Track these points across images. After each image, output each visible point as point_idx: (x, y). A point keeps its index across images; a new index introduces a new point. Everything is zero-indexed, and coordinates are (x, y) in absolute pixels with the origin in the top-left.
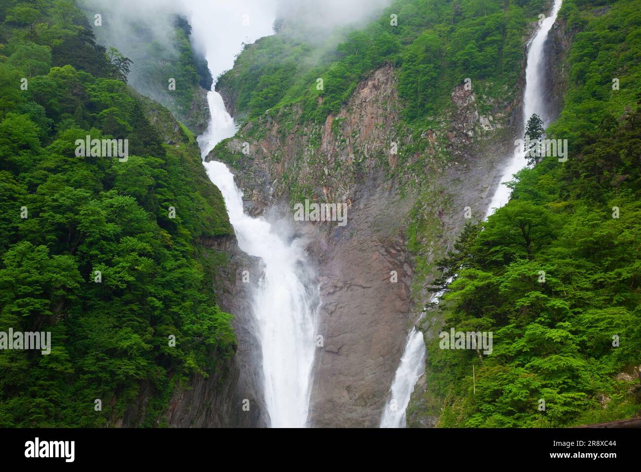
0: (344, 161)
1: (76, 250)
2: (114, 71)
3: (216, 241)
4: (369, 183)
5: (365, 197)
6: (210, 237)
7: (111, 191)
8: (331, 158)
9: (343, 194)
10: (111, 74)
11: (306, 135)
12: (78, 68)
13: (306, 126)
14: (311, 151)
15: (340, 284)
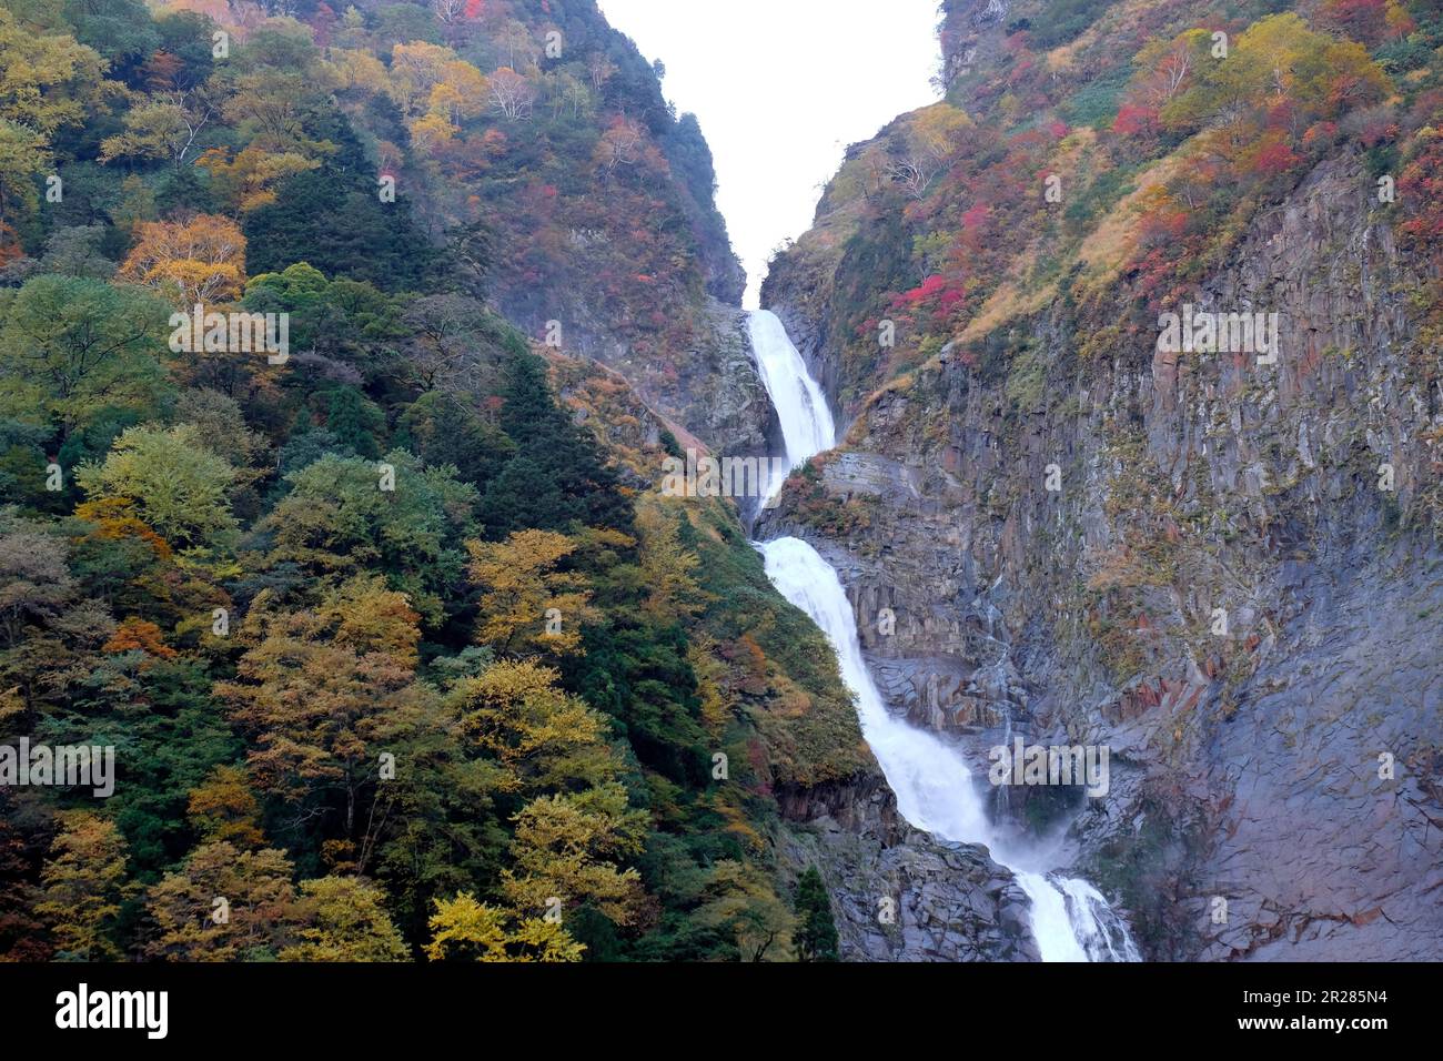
0: (1232, 488)
1: (377, 860)
2: (440, 270)
3: (822, 800)
4: (1329, 557)
5: (1321, 603)
6: (801, 791)
7: (469, 652)
8: (1185, 480)
9: (1242, 603)
10: (434, 279)
11: (1088, 415)
12: (330, 270)
13: (1086, 383)
14: (1110, 466)
15: (1270, 919)
